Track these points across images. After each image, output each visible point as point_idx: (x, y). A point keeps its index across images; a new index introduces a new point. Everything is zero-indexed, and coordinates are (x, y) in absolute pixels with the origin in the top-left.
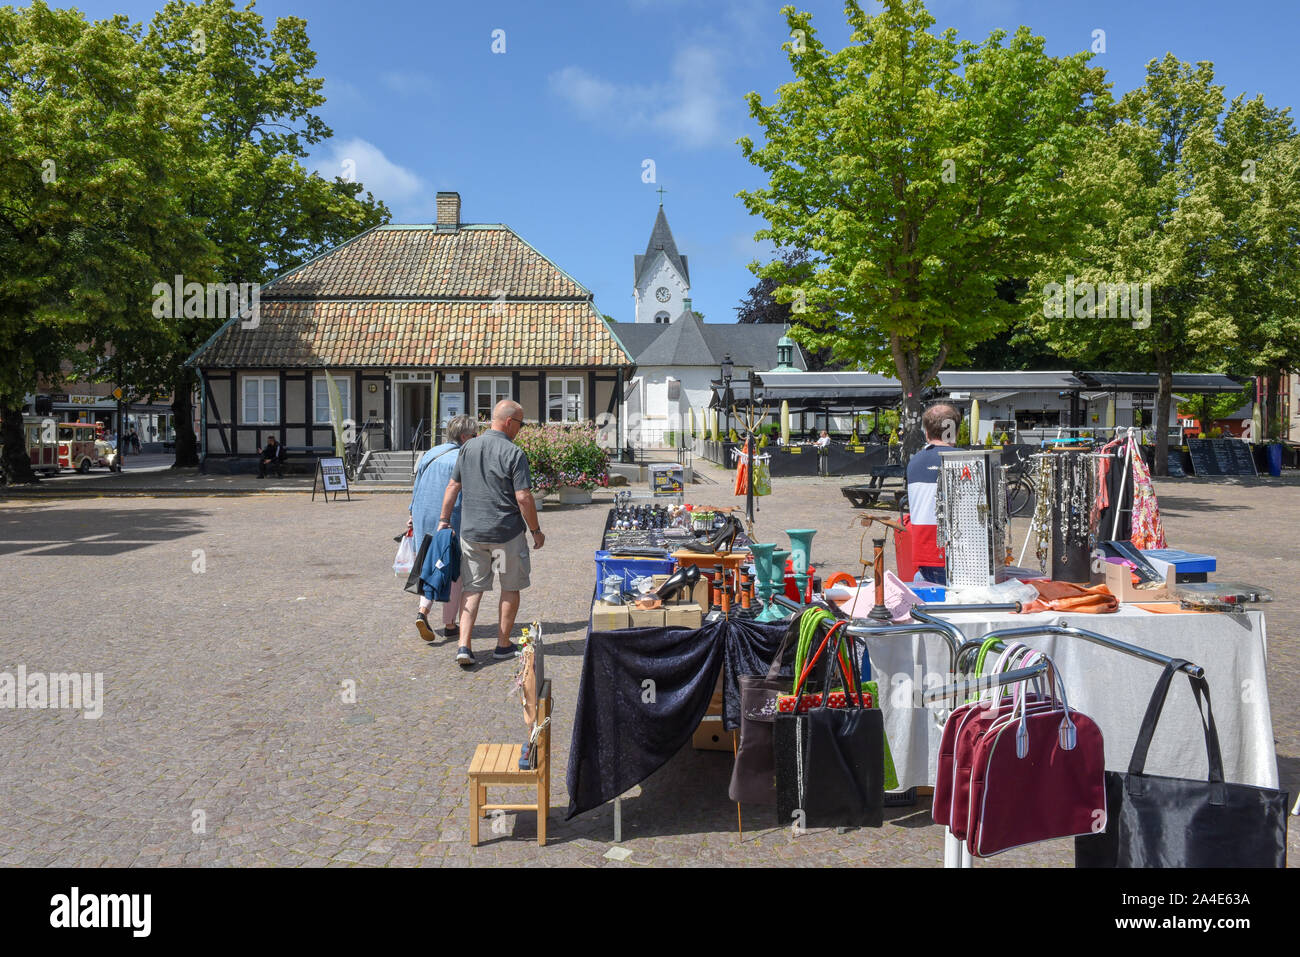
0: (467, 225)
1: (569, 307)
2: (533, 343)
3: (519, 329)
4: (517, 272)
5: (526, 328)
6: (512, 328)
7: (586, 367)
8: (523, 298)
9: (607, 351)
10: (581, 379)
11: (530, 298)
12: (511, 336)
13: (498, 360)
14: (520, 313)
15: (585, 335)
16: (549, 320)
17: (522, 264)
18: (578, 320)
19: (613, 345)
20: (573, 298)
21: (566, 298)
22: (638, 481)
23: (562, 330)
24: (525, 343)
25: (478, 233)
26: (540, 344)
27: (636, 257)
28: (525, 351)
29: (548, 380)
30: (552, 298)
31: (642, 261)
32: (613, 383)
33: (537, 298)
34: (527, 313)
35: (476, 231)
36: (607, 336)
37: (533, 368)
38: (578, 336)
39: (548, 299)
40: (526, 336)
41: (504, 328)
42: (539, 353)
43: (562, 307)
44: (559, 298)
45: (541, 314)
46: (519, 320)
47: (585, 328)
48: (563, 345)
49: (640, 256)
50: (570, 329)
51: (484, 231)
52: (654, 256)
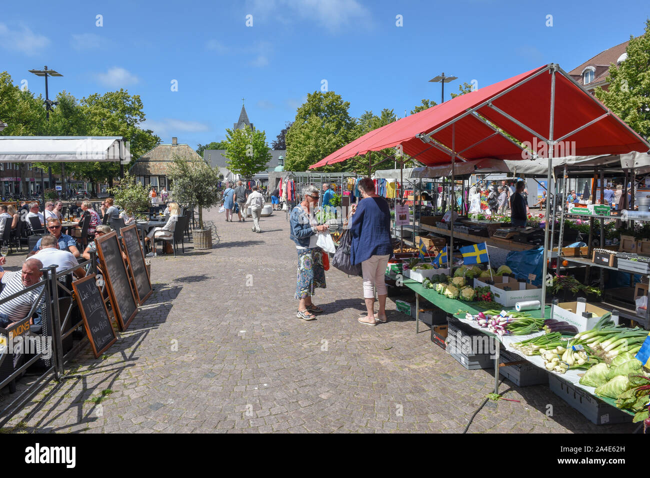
17: (191, 153)
21: (200, 161)
25: (181, 146)
31: (236, 125)
52: (241, 124)
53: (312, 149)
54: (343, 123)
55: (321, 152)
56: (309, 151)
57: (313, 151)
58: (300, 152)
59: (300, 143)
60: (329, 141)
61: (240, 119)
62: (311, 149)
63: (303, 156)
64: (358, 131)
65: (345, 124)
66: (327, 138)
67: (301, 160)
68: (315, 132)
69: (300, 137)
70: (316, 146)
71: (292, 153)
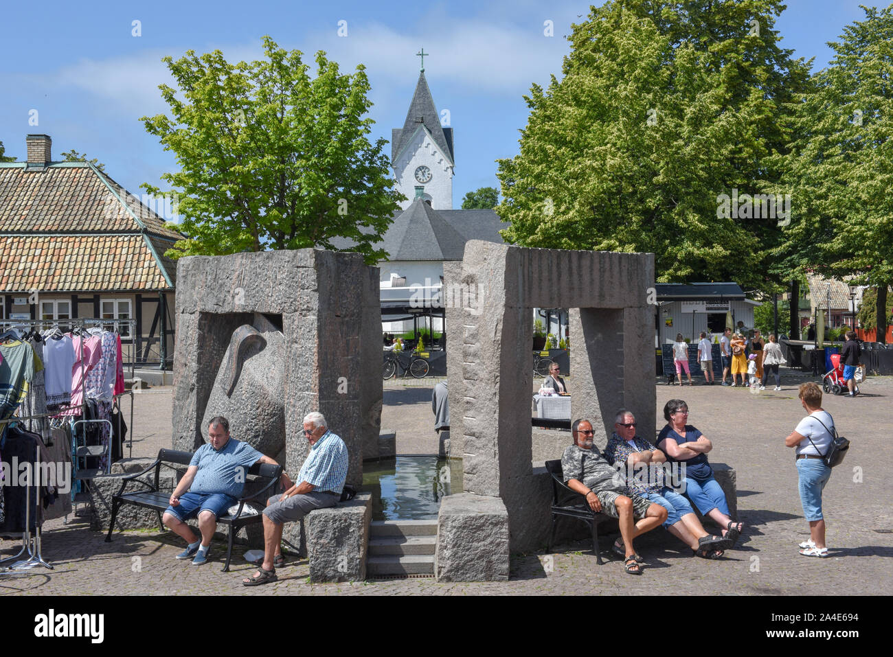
0: (57, 163)
1: (126, 239)
2: (90, 271)
3: (80, 258)
4: (88, 208)
5: (86, 258)
6: (74, 258)
7: (132, 291)
8: (87, 232)
9: (151, 277)
10: (129, 301)
11: (93, 232)
12: (72, 265)
13: (58, 286)
14: (83, 245)
15: (135, 264)
16: (106, 251)
17: (94, 200)
18: (131, 250)
19: (157, 272)
20: (130, 231)
21: (124, 231)
22: (161, 385)
23: (117, 259)
24: (83, 271)
25: (64, 170)
26: (95, 271)
27: (393, 130)
28: (82, 278)
29: (102, 301)
30: (112, 231)
31: (399, 135)
32: (156, 304)
33: (99, 232)
34: (89, 245)
35: (63, 168)
36: (153, 264)
37: (87, 292)
38: (129, 264)
39: (108, 233)
40: (85, 265)
41: (67, 258)
42: (94, 279)
43: (120, 239)
44: (118, 231)
45: (101, 245)
46: (82, 251)
47: (136, 257)
48: (114, 272)
49: (398, 130)
50: (123, 258)
51: (69, 168)
52: (413, 130)
53: (617, 161)
54: (759, 71)
55: (660, 178)
56: (599, 171)
57: (618, 176)
58: (556, 183)
59: (561, 142)
60: (696, 122)
61: (410, 115)
62: (610, 162)
63: (574, 198)
64: (831, 96)
65: (765, 76)
66: (689, 111)
67: (562, 218)
68: (632, 86)
69: (559, 115)
70: (636, 150)
71: (523, 189)
